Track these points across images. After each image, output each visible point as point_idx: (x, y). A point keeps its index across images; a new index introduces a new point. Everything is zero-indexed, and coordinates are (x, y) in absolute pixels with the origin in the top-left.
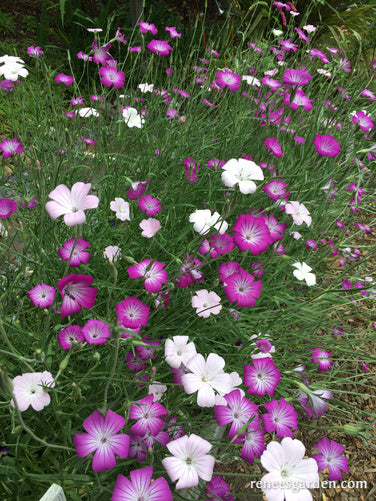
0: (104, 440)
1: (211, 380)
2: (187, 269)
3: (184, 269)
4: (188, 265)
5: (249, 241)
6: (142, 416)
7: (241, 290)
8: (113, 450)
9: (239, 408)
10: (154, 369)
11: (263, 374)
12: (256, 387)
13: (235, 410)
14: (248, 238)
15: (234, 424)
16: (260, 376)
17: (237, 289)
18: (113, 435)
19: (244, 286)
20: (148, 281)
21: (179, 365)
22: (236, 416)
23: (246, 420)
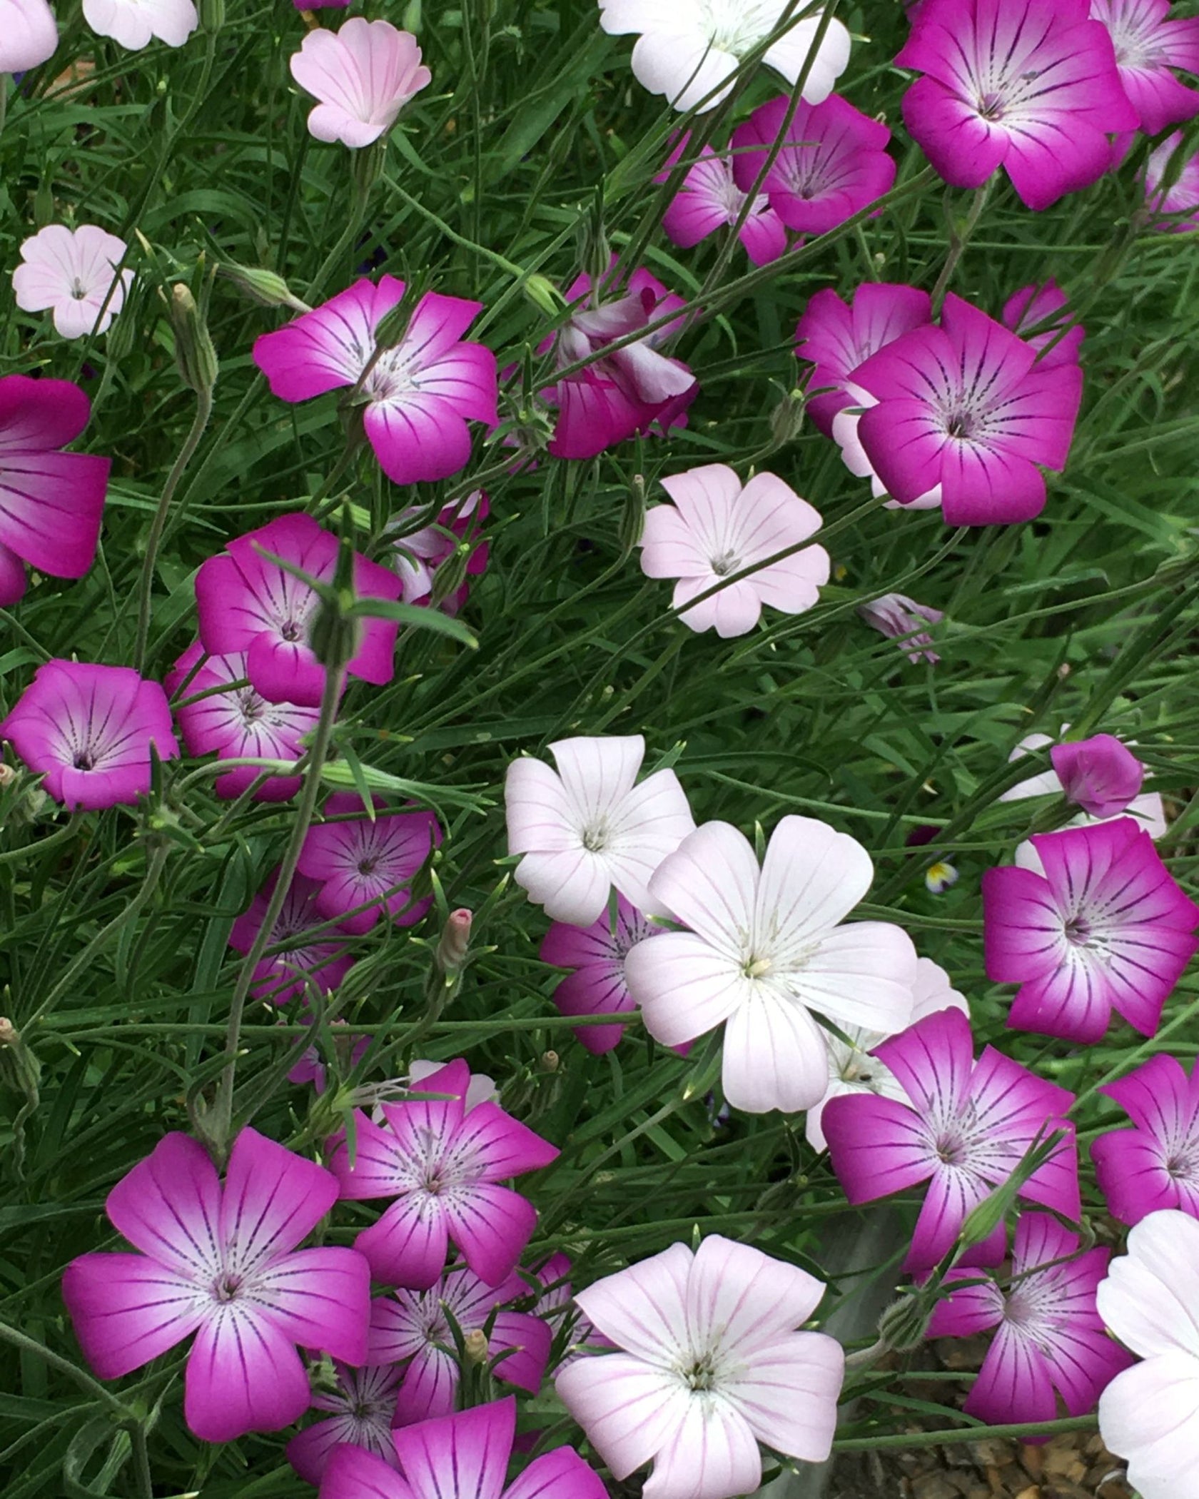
0: (228, 1290)
1: (797, 967)
2: (597, 341)
3: (580, 341)
4: (608, 314)
5: (998, 129)
6: (407, 1180)
7: (958, 426)
8: (284, 1331)
9: (965, 1107)
10: (462, 919)
11: (1093, 917)
12: (1059, 987)
13: (939, 1122)
14: (991, 109)
15: (936, 1193)
16: (1077, 929)
17: (937, 423)
18: (276, 1257)
19: (974, 405)
20: (383, 410)
21: (597, 901)
22: (949, 1152)
23: (1003, 1168)
